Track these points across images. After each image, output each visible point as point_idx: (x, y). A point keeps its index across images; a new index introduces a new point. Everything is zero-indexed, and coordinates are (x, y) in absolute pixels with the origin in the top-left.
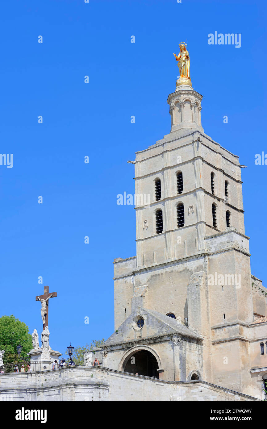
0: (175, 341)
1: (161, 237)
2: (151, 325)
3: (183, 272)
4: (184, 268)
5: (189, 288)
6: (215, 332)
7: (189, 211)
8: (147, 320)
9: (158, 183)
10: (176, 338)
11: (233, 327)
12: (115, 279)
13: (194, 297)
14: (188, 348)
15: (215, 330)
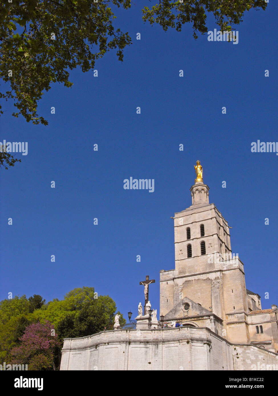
0: (212, 320)
1: (190, 259)
2: (195, 309)
3: (206, 280)
4: (207, 278)
5: (212, 289)
6: (228, 317)
7: (209, 246)
8: (192, 306)
9: (188, 230)
10: (212, 317)
11: (241, 314)
12: (161, 282)
13: (216, 295)
14: (217, 325)
15: (228, 316)
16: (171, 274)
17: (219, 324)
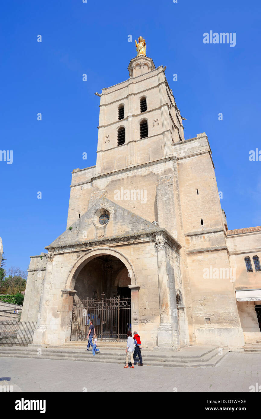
1: (122, 147)
2: (121, 221)
3: (148, 176)
4: (149, 173)
5: (159, 188)
6: (190, 239)
7: (154, 124)
8: (115, 214)
9: (121, 109)
10: (160, 238)
12: (72, 187)
13: (166, 197)
14: (170, 255)
15: (190, 237)
16: (89, 174)
17: (174, 253)
